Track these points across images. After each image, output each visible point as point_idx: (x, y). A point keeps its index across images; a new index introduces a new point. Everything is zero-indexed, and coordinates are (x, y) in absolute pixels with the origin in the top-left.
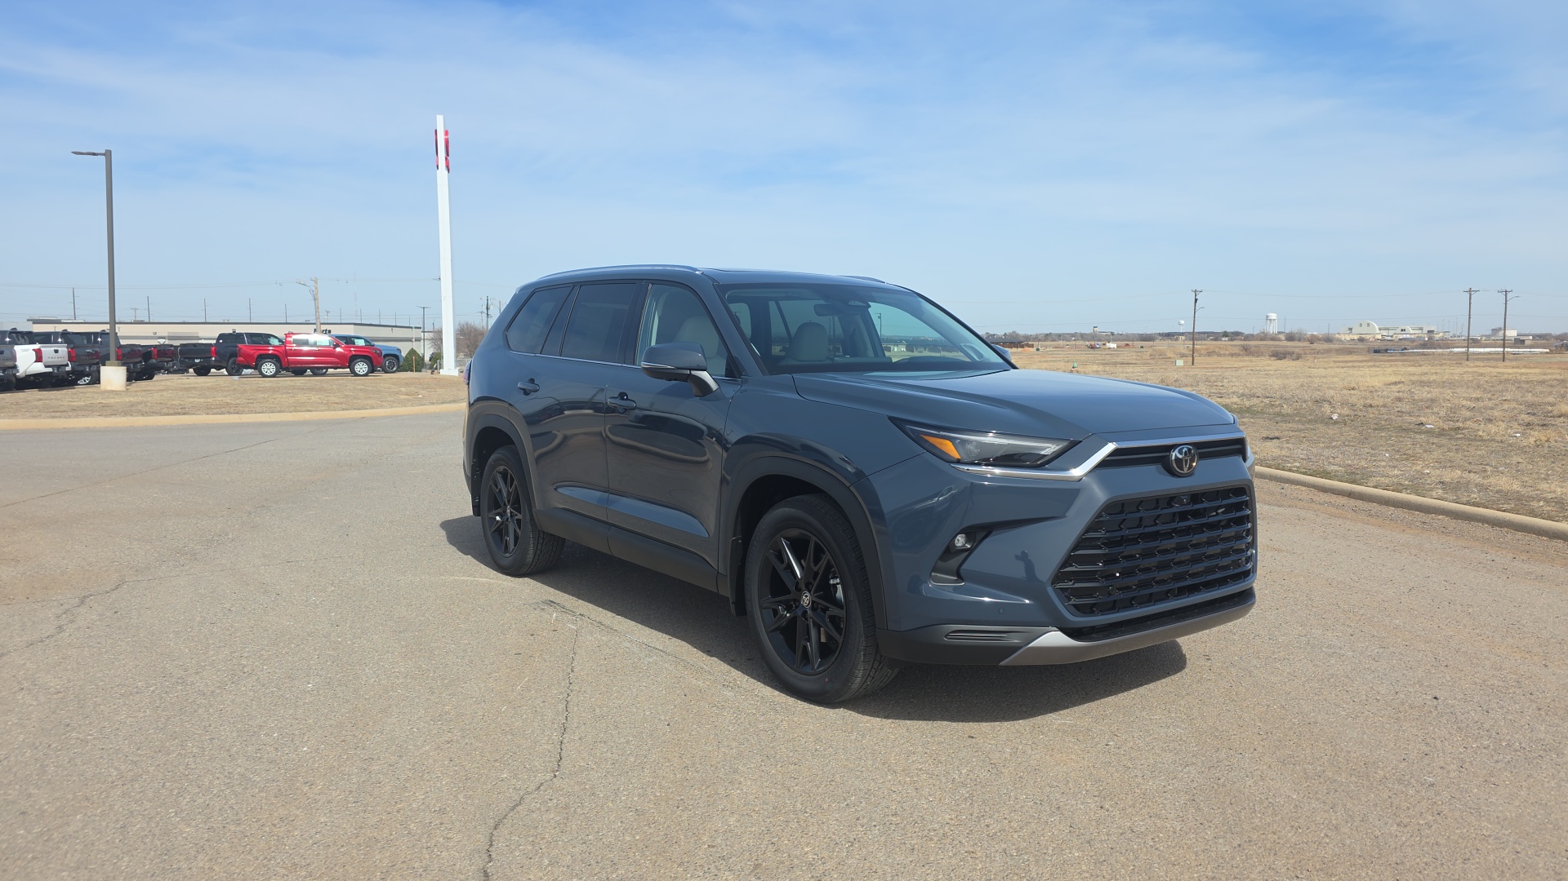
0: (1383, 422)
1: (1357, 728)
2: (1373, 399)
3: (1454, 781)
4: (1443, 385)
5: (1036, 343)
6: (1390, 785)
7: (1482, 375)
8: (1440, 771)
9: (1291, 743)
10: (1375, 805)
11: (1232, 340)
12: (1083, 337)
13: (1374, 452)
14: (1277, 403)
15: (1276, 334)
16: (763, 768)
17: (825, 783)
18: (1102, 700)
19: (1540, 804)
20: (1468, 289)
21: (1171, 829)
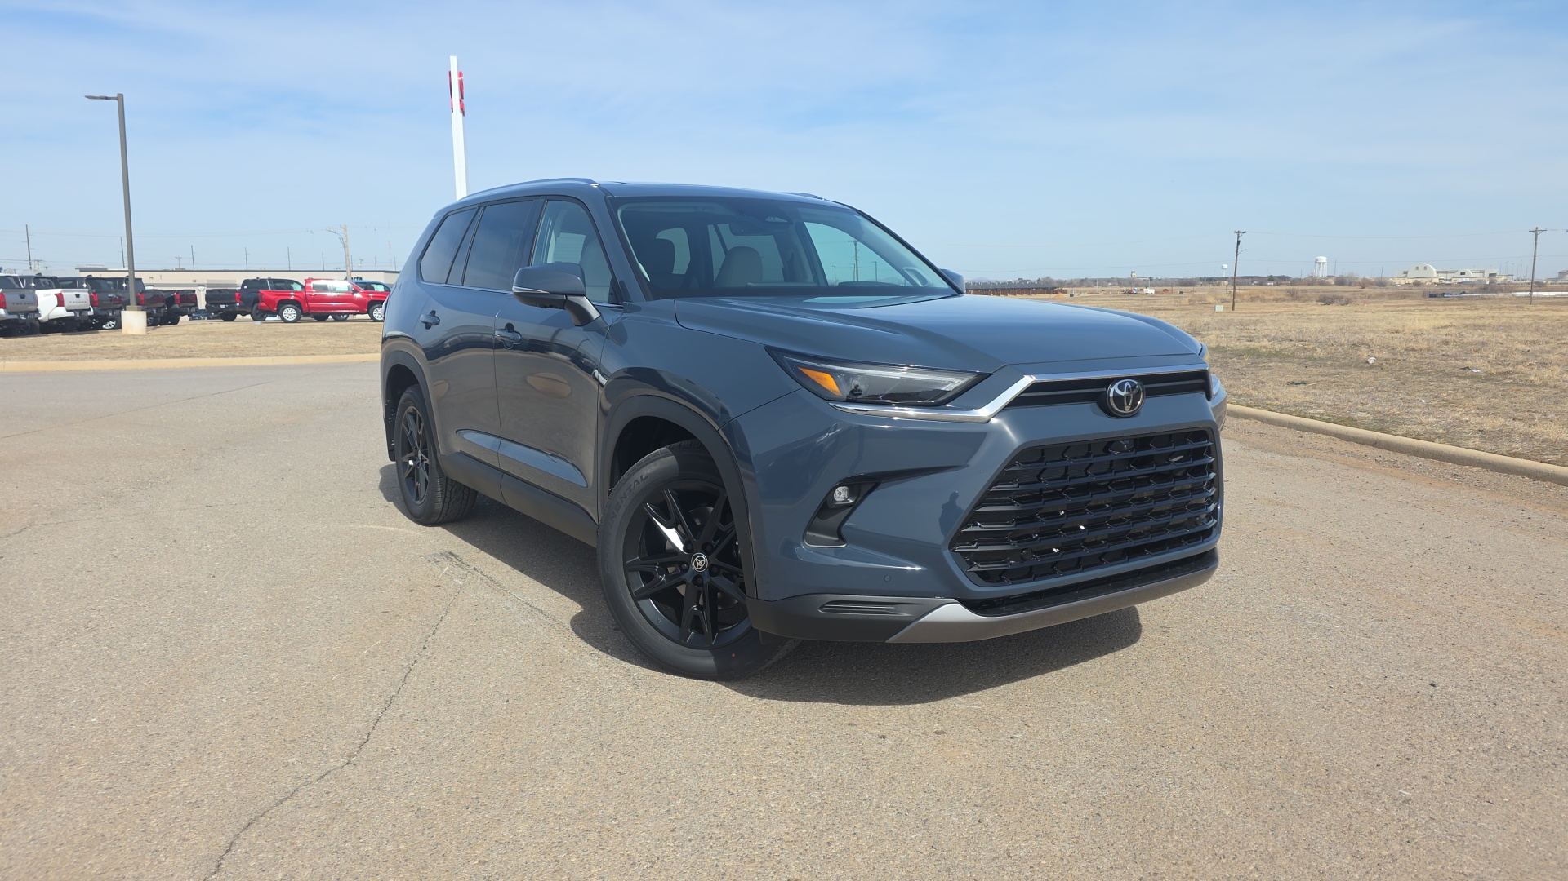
0: (1424, 367)
1: (1326, 722)
2: (1417, 341)
3: (1437, 796)
4: (1498, 328)
5: (1069, 289)
6: (1353, 801)
7: (1543, 318)
8: (1421, 782)
9: (1241, 739)
10: (1329, 827)
11: (1277, 285)
12: (1120, 282)
13: (1409, 398)
14: (1310, 347)
15: (1325, 279)
16: (590, 759)
17: (653, 781)
18: (1024, 681)
19: (1545, 831)
20: (1534, 229)
21: (1059, 854)
